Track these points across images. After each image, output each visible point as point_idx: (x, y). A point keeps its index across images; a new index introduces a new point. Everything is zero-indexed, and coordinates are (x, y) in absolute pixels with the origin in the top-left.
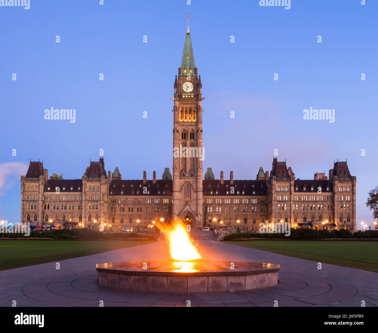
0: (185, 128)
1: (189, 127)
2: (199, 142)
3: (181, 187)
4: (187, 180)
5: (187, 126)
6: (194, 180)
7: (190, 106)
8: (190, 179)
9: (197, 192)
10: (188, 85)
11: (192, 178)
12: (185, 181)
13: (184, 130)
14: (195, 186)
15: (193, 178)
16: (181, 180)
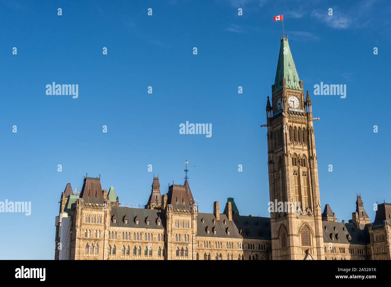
0: (296, 152)
1: (300, 151)
2: (315, 171)
3: (299, 229)
4: (305, 221)
5: (298, 150)
6: (312, 220)
7: (300, 125)
8: (308, 219)
9: (317, 237)
10: (293, 100)
11: (309, 218)
12: (302, 222)
13: (295, 154)
14: (314, 229)
15: (312, 218)
16: (298, 219)
